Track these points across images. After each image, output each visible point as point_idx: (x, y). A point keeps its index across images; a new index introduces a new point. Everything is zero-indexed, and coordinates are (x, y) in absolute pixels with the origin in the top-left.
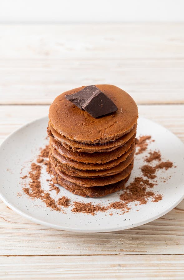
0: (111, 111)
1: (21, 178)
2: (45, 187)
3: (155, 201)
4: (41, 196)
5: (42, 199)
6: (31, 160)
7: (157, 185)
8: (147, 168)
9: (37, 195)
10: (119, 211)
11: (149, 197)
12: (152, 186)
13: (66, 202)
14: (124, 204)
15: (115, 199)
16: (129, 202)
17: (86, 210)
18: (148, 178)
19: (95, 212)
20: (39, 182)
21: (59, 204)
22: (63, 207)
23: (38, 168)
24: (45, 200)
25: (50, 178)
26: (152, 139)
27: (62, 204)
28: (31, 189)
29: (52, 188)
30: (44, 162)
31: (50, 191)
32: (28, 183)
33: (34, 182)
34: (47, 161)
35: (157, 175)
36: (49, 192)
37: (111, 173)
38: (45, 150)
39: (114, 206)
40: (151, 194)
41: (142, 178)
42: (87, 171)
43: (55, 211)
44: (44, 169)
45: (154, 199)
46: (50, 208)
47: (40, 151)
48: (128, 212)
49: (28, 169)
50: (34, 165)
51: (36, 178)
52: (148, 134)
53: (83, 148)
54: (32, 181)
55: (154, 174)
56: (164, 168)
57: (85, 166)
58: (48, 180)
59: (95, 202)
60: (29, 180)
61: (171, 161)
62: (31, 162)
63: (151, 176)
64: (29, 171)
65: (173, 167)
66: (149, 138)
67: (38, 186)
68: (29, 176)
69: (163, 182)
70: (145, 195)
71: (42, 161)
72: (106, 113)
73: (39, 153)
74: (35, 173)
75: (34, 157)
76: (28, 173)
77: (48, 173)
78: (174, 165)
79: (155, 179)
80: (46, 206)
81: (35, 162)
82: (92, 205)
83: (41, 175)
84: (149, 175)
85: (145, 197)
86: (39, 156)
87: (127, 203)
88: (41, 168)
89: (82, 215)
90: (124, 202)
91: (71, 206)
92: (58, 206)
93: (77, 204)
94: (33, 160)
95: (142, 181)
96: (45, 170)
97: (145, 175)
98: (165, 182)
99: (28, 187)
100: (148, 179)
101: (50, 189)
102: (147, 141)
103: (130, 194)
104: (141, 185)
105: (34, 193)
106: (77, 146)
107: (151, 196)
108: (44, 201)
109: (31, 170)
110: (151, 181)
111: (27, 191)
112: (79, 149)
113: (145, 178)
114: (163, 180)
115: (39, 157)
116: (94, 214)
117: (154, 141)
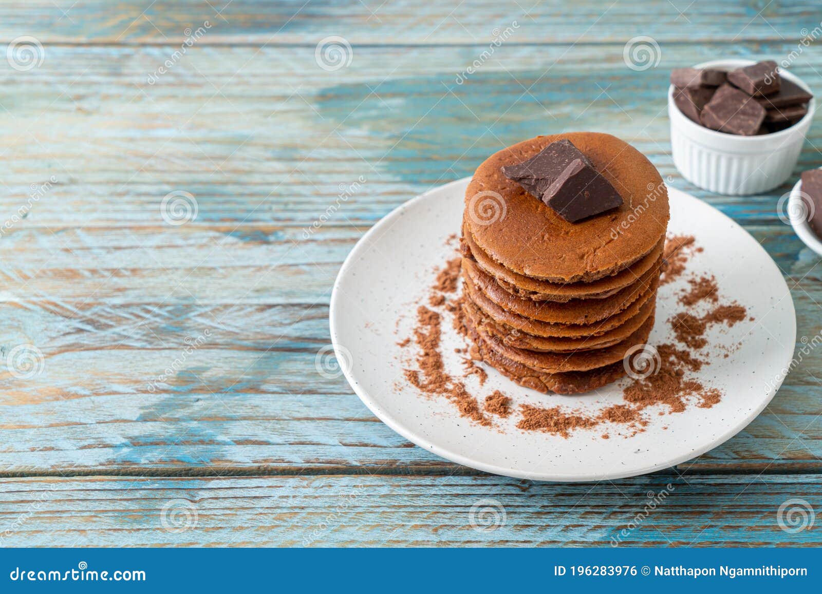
0: (607, 206)
1: (398, 344)
2: (454, 366)
3: (704, 406)
4: (446, 391)
5: (448, 397)
6: (417, 299)
7: (708, 363)
8: (686, 321)
9: (437, 388)
10: (622, 428)
11: (690, 394)
12: (696, 365)
13: (503, 405)
14: (635, 412)
15: (613, 397)
16: (646, 406)
17: (548, 425)
18: (688, 346)
19: (570, 430)
20: (438, 355)
21: (488, 411)
22: (496, 418)
23: (434, 319)
24: (456, 398)
25: (463, 346)
26: (697, 245)
27: (494, 411)
28: (423, 371)
29: (470, 370)
30: (447, 303)
31: (466, 376)
32: (414, 358)
33: (427, 354)
34: (452, 301)
35: (708, 339)
36: (464, 381)
37: (605, 343)
38: (446, 273)
39: (612, 415)
40: (695, 387)
41: (673, 345)
42: (551, 339)
43: (480, 426)
44: (448, 321)
45: (703, 401)
46: (468, 420)
47: (435, 276)
48: (643, 430)
49: (412, 322)
50: (423, 311)
52: (688, 234)
53: (543, 292)
54: (422, 352)
55: (702, 337)
56: (725, 321)
57: (548, 328)
58: (459, 351)
59: (568, 405)
60: (416, 350)
61: (741, 303)
62: (417, 303)
63: (696, 341)
64: (415, 327)
65: (746, 320)
66: (690, 242)
67: (438, 365)
68: (415, 338)
69: (722, 356)
70: (681, 389)
71: (442, 301)
72: (597, 212)
73: (432, 280)
74: (427, 330)
75: (423, 290)
76: (412, 332)
77: (456, 331)
78: (749, 313)
79: (705, 349)
80: (459, 414)
81: (426, 302)
82: (562, 412)
83: (443, 337)
84: (690, 338)
85: (681, 393)
86: (435, 288)
87: (640, 409)
88: (440, 320)
89: (539, 436)
90: (633, 406)
91: (515, 414)
92: (486, 415)
93: (529, 410)
94: (421, 299)
95: (675, 353)
96: (451, 325)
97: (681, 339)
98: (726, 356)
99: (416, 367)
100: (688, 350)
101: (464, 374)
102: (686, 250)
103: (646, 386)
104: (672, 363)
105: (431, 383)
106: (531, 288)
107: (694, 393)
108: (454, 402)
109: (419, 325)
110: (694, 354)
111: (413, 377)
112: (535, 293)
113: (681, 347)
114: (724, 352)
115: (433, 290)
116: (566, 435)
117: (700, 250)
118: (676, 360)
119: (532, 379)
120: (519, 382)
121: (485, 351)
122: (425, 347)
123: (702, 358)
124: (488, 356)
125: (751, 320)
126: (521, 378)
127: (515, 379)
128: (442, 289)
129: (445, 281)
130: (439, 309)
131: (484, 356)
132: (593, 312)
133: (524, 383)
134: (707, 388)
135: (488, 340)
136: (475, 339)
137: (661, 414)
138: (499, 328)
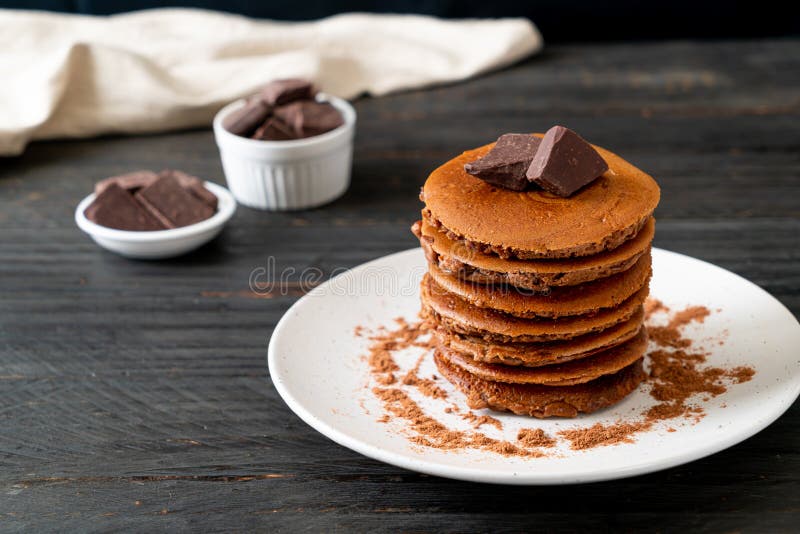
1: (379, 422)
2: (456, 424)
3: (741, 382)
4: (468, 444)
5: (476, 448)
6: (364, 385)
7: (708, 354)
10: (680, 420)
11: (717, 379)
12: (700, 358)
14: (678, 406)
16: (683, 399)
17: (605, 440)
18: (676, 348)
19: (630, 437)
20: (432, 420)
21: (529, 447)
22: (542, 449)
23: (396, 395)
24: (485, 447)
25: (450, 407)
27: (536, 444)
28: (428, 436)
29: (476, 421)
30: (400, 380)
31: (477, 428)
32: (407, 428)
33: (418, 423)
34: (403, 377)
35: (690, 338)
36: (478, 431)
39: (657, 413)
40: (715, 373)
41: (660, 352)
43: (534, 459)
44: (414, 393)
45: (736, 379)
46: (517, 459)
48: (703, 416)
49: (376, 402)
50: (380, 392)
51: (415, 413)
54: (412, 422)
55: (682, 338)
56: (693, 321)
58: (449, 412)
59: (608, 420)
60: (404, 423)
61: (696, 304)
62: (366, 387)
63: (680, 343)
64: (383, 405)
65: (714, 314)
67: (439, 428)
68: (392, 414)
69: (717, 345)
70: (705, 378)
71: (393, 380)
74: (398, 405)
75: (364, 376)
76: (384, 410)
77: (431, 397)
78: (709, 307)
79: (694, 345)
81: (374, 383)
82: (607, 427)
83: (420, 406)
84: (672, 342)
85: (708, 381)
86: (374, 371)
87: (680, 403)
88: (405, 394)
89: (604, 450)
90: (671, 403)
91: (560, 442)
92: (530, 450)
94: (368, 384)
95: (669, 356)
96: (421, 395)
97: (664, 344)
99: (416, 434)
100: (678, 350)
103: (668, 385)
104: (675, 363)
105: (445, 442)
107: (720, 377)
108: (486, 449)
109: (385, 403)
110: (688, 351)
111: (420, 441)
112: (561, 275)
113: (669, 350)
114: (716, 342)
115: (373, 374)
116: (630, 441)
118: (675, 360)
119: (556, 405)
120: (542, 413)
121: (488, 394)
122: (410, 417)
123: (699, 352)
124: (494, 397)
125: (719, 311)
126: (543, 407)
127: (537, 411)
128: (384, 370)
129: (382, 363)
130: (396, 386)
131: (489, 400)
132: (617, 291)
133: (549, 411)
134: (729, 369)
135: (494, 374)
136: (469, 387)
137: (706, 400)
138: (510, 349)
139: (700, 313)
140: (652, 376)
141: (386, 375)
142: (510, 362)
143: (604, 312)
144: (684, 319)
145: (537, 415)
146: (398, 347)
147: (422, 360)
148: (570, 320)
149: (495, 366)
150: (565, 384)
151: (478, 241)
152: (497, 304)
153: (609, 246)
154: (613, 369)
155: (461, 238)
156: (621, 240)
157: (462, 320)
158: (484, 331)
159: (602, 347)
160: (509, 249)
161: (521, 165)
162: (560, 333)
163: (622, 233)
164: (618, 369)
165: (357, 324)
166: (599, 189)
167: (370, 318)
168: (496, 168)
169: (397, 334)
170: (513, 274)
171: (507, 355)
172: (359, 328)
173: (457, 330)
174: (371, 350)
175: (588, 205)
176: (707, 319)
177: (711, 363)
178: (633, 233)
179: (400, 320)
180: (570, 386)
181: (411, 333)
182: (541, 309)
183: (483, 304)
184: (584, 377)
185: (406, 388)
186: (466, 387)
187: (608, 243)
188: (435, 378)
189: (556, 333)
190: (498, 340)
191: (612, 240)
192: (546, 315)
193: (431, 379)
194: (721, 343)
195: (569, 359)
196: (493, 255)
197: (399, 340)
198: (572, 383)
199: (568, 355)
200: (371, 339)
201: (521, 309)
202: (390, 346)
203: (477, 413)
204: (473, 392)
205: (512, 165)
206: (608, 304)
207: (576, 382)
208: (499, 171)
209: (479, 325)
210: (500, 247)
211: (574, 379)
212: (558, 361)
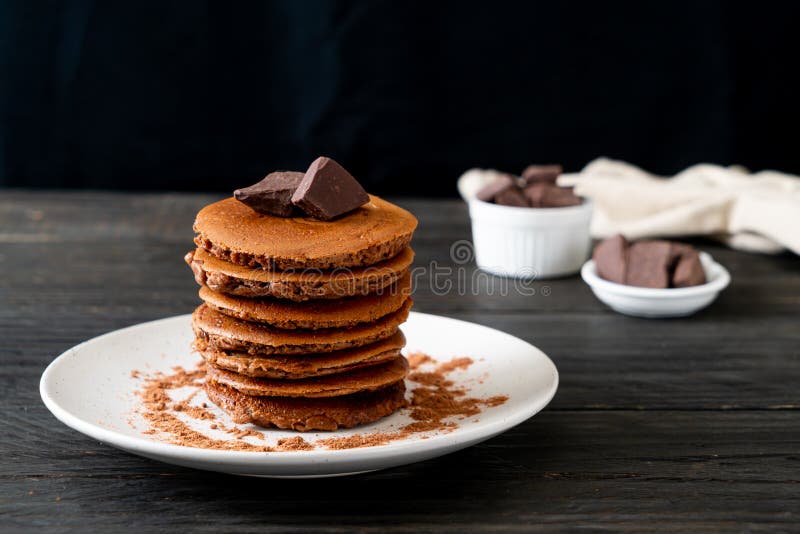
1: (144, 434)
2: (219, 436)
3: (495, 405)
4: (229, 448)
7: (468, 390)
11: (474, 405)
12: (459, 393)
14: (434, 424)
15: (402, 421)
19: (386, 443)
20: (196, 433)
29: (240, 434)
30: (170, 408)
32: (172, 438)
35: (453, 380)
36: (241, 441)
38: (150, 393)
40: (474, 401)
44: (183, 416)
45: (490, 405)
47: (140, 397)
48: (456, 428)
49: (144, 422)
50: (149, 415)
54: (177, 435)
55: (446, 381)
56: (458, 369)
60: (169, 435)
61: (462, 356)
62: (136, 412)
63: (442, 383)
64: (151, 424)
65: (477, 362)
67: (203, 438)
68: (159, 430)
71: (164, 408)
72: (350, 208)
73: (139, 400)
74: (166, 423)
75: (136, 406)
76: (151, 427)
77: (200, 419)
81: (146, 411)
83: (187, 424)
85: (466, 407)
86: (147, 402)
87: (437, 421)
88: (174, 417)
91: (317, 447)
93: (328, 442)
95: (430, 391)
96: (190, 418)
99: (179, 441)
100: (441, 388)
101: (235, 438)
103: (427, 410)
107: (477, 404)
109: (153, 422)
110: (449, 389)
113: (433, 388)
114: (477, 382)
115: (145, 404)
118: (436, 394)
119: (317, 418)
120: (304, 426)
121: (252, 409)
122: (175, 431)
123: (460, 389)
124: (258, 412)
125: (482, 360)
126: (304, 420)
127: (299, 424)
128: (156, 401)
129: (155, 395)
130: (167, 412)
131: (253, 414)
132: (375, 308)
133: (311, 423)
134: (486, 398)
135: (257, 387)
136: (235, 404)
137: (460, 419)
138: (273, 361)
139: (465, 363)
140: (414, 403)
141: (159, 404)
142: (273, 375)
143: (362, 326)
144: (449, 368)
145: (298, 428)
146: (173, 387)
147: (195, 394)
148: (331, 331)
149: (259, 379)
150: (326, 395)
151: (242, 251)
152: (261, 315)
153: (366, 261)
154: (372, 385)
155: (228, 252)
156: (378, 256)
157: (228, 335)
158: (249, 343)
159: (361, 363)
160: (271, 259)
161: (287, 192)
162: (319, 343)
163: (379, 248)
164: (377, 385)
165: (135, 369)
166: (360, 216)
167: (148, 366)
168: (263, 194)
169: (173, 377)
170: (275, 283)
171: (270, 366)
172: (137, 372)
173: (223, 345)
174: (146, 388)
175: (348, 227)
176: (470, 367)
177: (469, 395)
178: (390, 252)
179: (178, 368)
180: (330, 398)
181: (187, 378)
182: (302, 319)
183: (247, 315)
184: (344, 390)
185: (176, 413)
186: (231, 404)
187: (365, 257)
188: (205, 406)
189: (316, 342)
190: (261, 352)
191: (369, 255)
192: (307, 326)
193: (201, 406)
194: (481, 382)
195: (330, 372)
196: (257, 267)
197: (175, 382)
198: (332, 394)
199: (329, 367)
200: (147, 380)
201: (283, 318)
202: (165, 385)
203: (242, 427)
204: (238, 408)
205: (279, 192)
206: (366, 318)
207: (335, 394)
208: (267, 197)
209: (244, 337)
210: (262, 257)
211: (333, 391)
212: (319, 374)
